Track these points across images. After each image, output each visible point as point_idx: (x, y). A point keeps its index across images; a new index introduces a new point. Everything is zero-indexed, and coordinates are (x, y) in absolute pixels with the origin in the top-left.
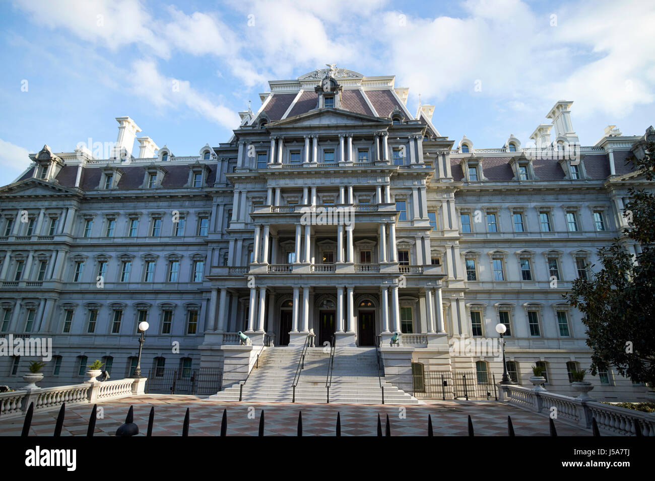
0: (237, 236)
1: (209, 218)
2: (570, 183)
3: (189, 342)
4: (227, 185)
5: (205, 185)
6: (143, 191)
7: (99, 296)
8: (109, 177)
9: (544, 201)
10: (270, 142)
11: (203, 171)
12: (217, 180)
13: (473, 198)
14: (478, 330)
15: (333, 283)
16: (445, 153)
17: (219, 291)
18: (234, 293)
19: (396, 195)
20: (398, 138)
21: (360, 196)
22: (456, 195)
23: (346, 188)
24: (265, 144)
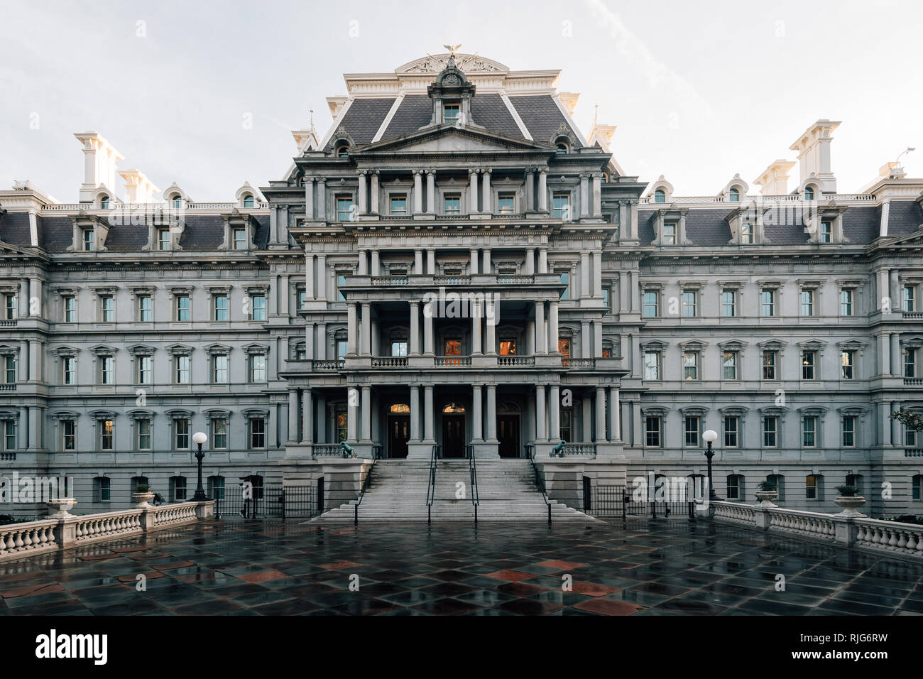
0: (317, 319)
1: (266, 295)
2: (816, 248)
3: (258, 457)
4: (290, 246)
5: (254, 246)
6: (151, 255)
7: (109, 402)
8: (87, 231)
9: (772, 273)
10: (357, 179)
11: (247, 224)
12: (273, 239)
13: (667, 270)
14: (654, 439)
15: (467, 380)
16: (631, 202)
17: (300, 392)
18: (319, 395)
19: (556, 263)
20: (563, 177)
21: (501, 264)
22: (642, 264)
23: (481, 253)
24: (350, 183)
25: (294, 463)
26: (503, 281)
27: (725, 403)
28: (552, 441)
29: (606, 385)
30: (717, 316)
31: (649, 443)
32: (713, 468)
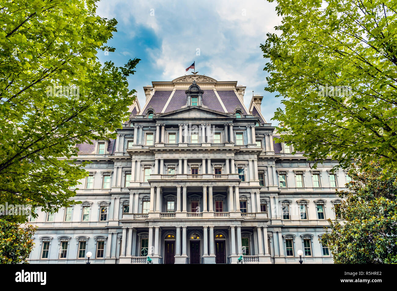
10: (156, 127)
13: (288, 165)
14: (290, 252)
16: (270, 134)
19: (239, 165)
20: (240, 127)
21: (215, 165)
22: (276, 162)
23: (206, 160)
27: (321, 232)
28: (239, 255)
30: (312, 187)
31: (288, 255)
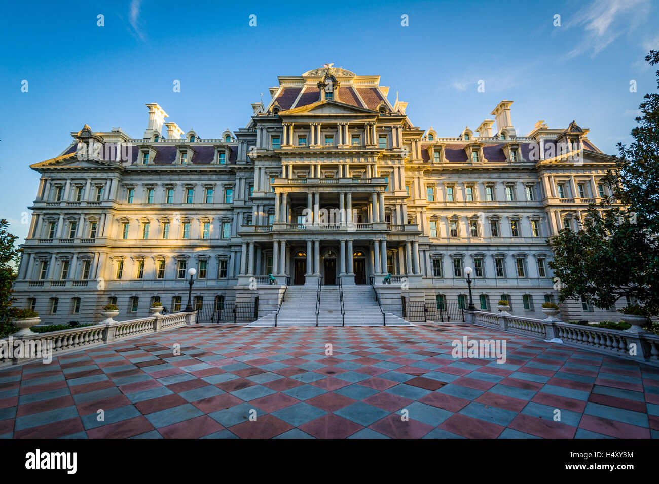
0: (259, 202)
1: (233, 189)
2: (510, 164)
3: (222, 284)
4: (247, 162)
5: (229, 162)
6: (177, 166)
7: (144, 250)
8: (146, 153)
9: (490, 178)
11: (226, 151)
12: (239, 159)
13: (437, 176)
14: (438, 273)
15: (337, 238)
16: (417, 140)
17: (248, 244)
18: (258, 246)
19: (382, 172)
20: (384, 127)
21: (354, 172)
22: (425, 173)
23: (344, 167)
24: (279, 130)
25: (242, 287)
26: (356, 182)
27: (473, 251)
29: (411, 240)
30: (465, 201)
32: (472, 290)
